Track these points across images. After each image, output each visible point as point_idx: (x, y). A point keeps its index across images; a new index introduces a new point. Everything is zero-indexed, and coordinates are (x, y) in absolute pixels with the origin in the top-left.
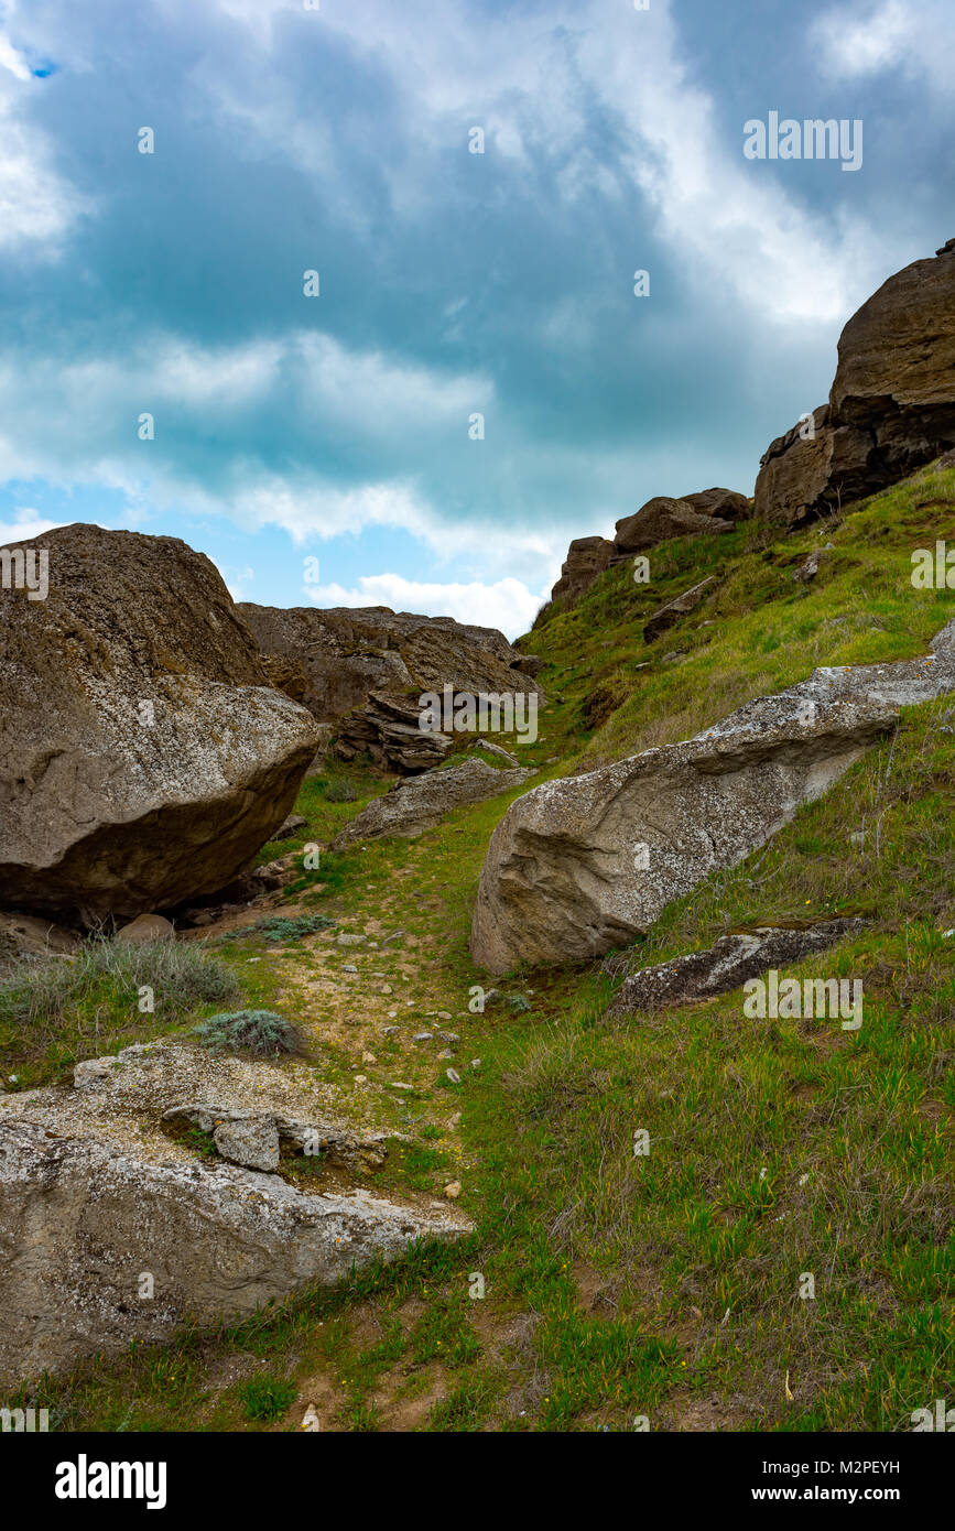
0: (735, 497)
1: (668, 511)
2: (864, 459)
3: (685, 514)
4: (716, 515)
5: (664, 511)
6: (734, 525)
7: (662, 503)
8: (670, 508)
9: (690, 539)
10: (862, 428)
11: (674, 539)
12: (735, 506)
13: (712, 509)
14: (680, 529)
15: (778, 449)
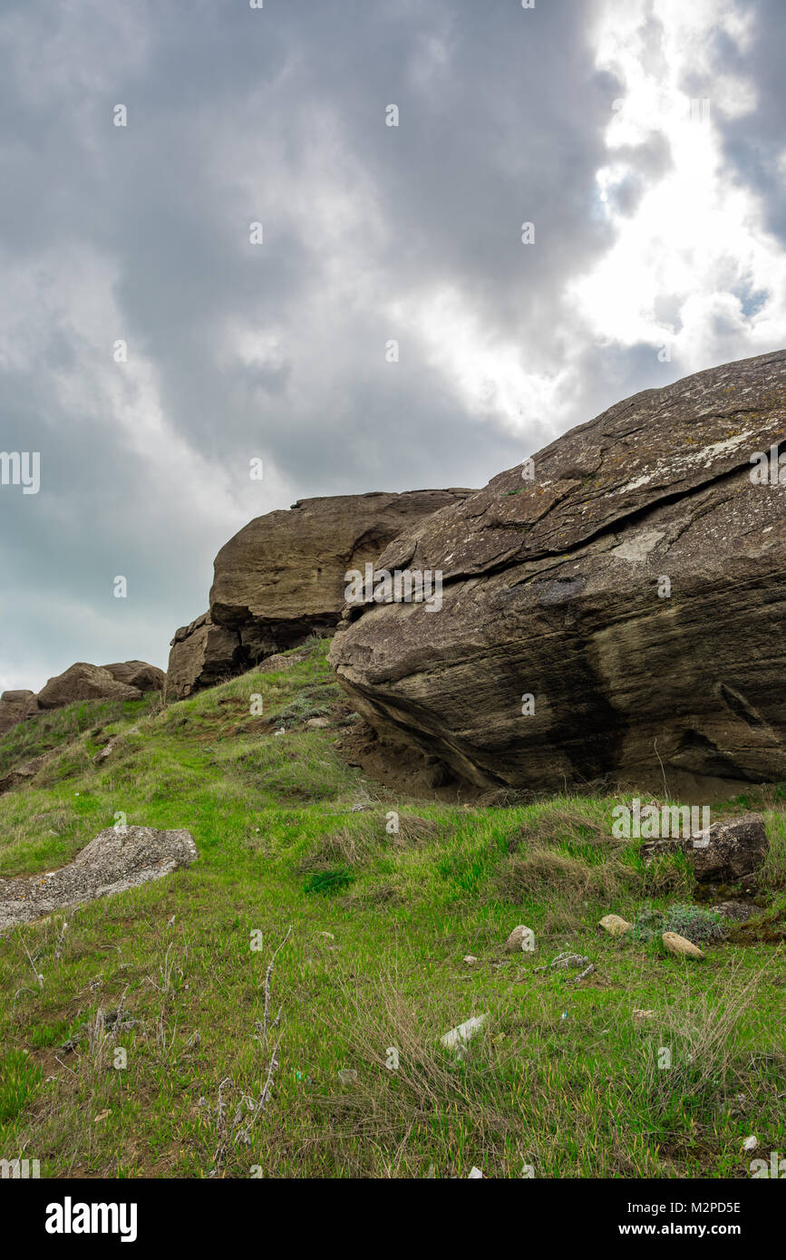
0: (150, 670)
1: (86, 676)
2: (230, 654)
3: (103, 679)
4: (131, 684)
5: (83, 675)
6: (142, 694)
7: (81, 668)
8: (90, 673)
9: (98, 702)
10: (232, 630)
11: (84, 701)
12: (150, 677)
13: (130, 679)
14: (96, 692)
15: (181, 636)
